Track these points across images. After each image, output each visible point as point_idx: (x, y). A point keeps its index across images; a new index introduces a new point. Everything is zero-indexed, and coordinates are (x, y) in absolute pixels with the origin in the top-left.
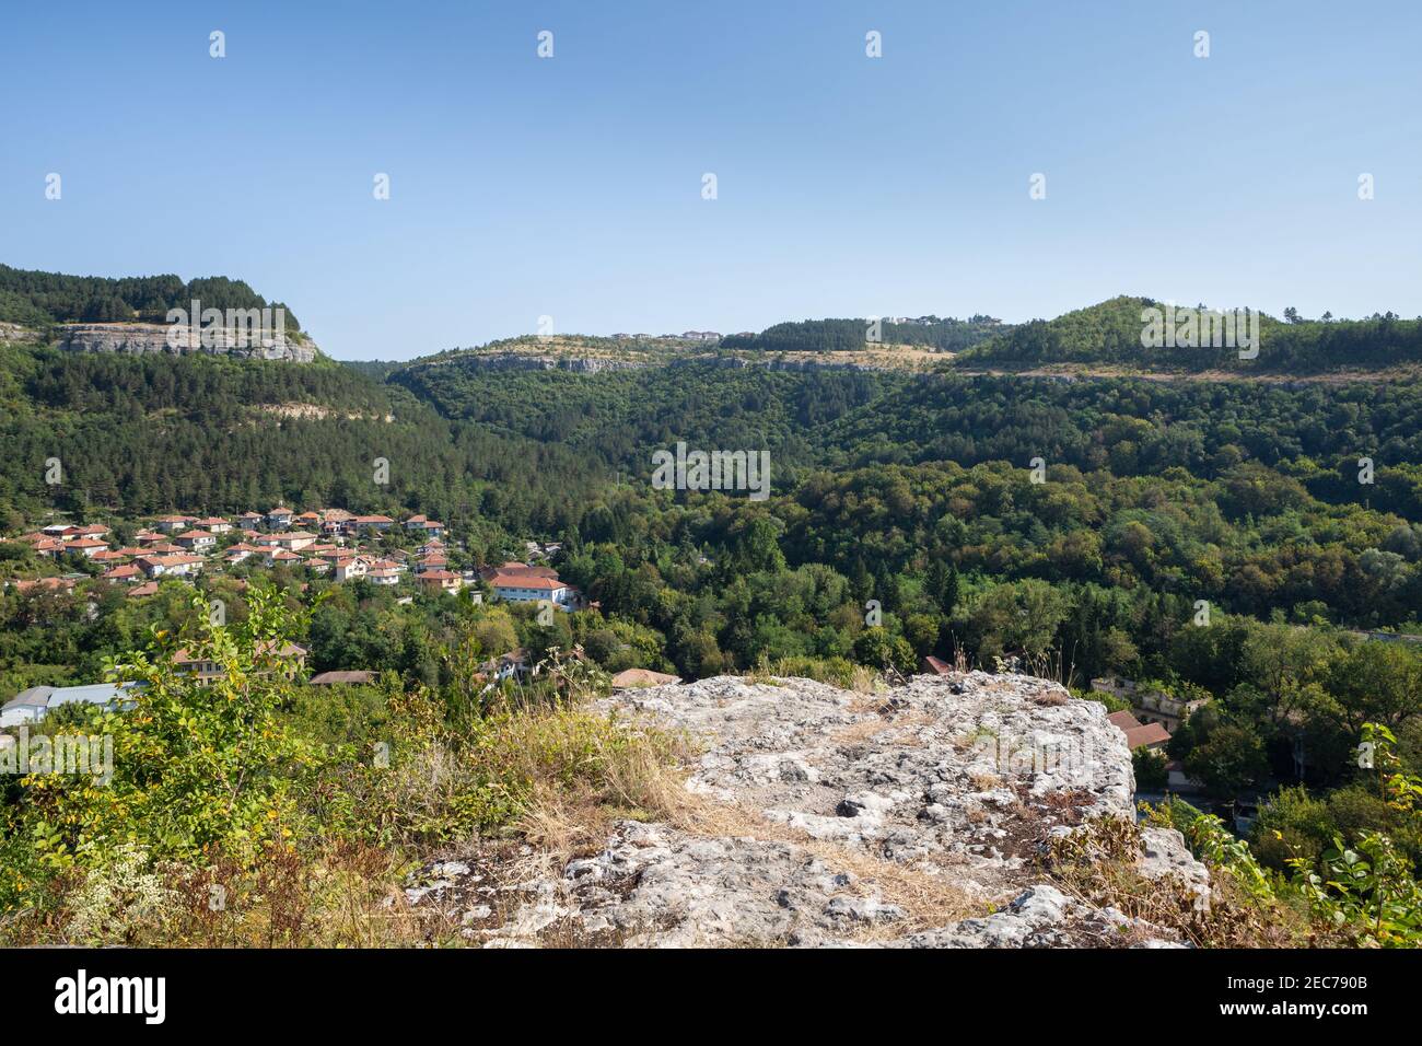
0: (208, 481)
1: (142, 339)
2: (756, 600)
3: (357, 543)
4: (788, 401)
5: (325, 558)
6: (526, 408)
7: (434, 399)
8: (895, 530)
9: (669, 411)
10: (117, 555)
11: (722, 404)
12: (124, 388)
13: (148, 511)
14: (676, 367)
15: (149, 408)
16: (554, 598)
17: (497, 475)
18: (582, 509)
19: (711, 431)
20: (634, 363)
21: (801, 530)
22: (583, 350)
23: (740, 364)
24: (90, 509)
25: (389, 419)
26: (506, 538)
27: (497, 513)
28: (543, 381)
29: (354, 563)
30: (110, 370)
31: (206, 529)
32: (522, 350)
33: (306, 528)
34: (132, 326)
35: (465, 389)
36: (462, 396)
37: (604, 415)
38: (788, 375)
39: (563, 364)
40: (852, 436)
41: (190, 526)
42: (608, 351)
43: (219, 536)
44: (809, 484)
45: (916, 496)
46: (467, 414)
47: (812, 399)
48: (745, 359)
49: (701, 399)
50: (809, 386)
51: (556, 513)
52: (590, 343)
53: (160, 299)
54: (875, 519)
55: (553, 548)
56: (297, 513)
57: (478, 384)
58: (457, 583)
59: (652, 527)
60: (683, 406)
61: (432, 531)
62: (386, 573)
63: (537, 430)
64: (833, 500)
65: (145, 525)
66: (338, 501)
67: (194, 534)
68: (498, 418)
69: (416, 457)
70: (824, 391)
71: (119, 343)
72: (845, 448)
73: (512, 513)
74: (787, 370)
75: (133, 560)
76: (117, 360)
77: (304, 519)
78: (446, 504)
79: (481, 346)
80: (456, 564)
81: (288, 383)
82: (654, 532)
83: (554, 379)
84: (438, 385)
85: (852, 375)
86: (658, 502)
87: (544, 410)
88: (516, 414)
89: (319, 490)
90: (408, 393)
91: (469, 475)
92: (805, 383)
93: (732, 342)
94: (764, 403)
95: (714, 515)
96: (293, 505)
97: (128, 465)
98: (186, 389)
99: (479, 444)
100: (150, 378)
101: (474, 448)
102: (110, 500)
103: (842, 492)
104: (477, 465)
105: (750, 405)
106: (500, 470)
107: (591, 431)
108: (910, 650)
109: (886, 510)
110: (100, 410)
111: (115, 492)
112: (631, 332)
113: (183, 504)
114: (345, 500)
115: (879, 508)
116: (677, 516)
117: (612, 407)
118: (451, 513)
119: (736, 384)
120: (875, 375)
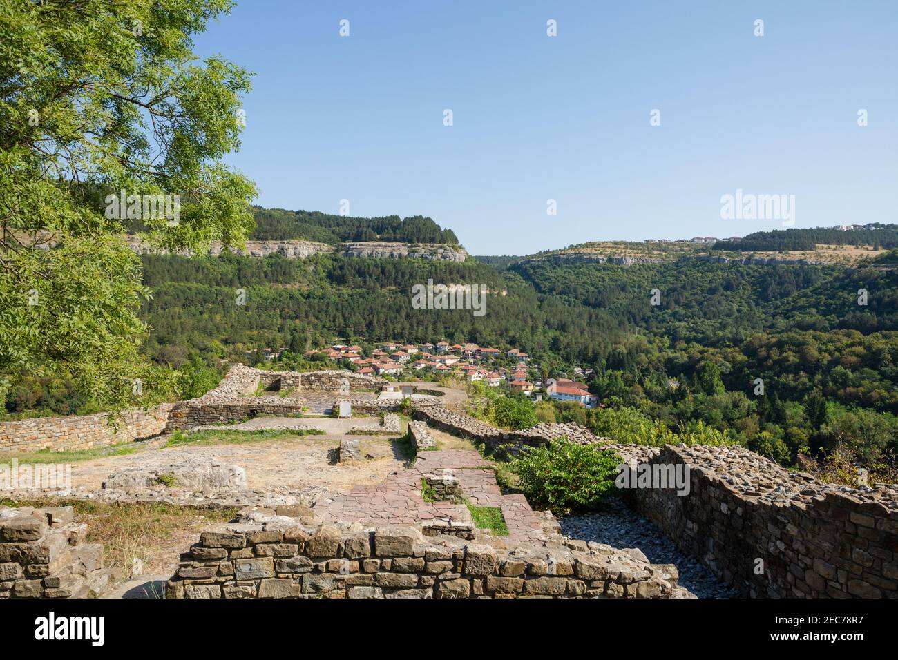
0: (408, 326)
1: (380, 250)
2: (696, 410)
3: (480, 363)
4: (754, 285)
5: (463, 370)
6: (587, 286)
7: (533, 280)
8: (802, 373)
9: (674, 290)
10: (364, 362)
11: (709, 286)
12: (371, 276)
13: (379, 340)
14: (681, 263)
15: (382, 286)
16: (582, 400)
17: (563, 327)
18: (610, 349)
19: (700, 304)
20: (656, 258)
21: (740, 370)
22: (623, 251)
23: (724, 260)
24: (353, 338)
25: (504, 293)
26: (563, 364)
27: (559, 350)
28: (598, 270)
29: (477, 374)
30: (365, 266)
31: (406, 351)
32: (586, 252)
33: (454, 353)
34: (376, 244)
35: (551, 275)
36: (549, 279)
37: (634, 291)
38: (756, 268)
39: (610, 260)
40: (794, 309)
41: (398, 349)
42: (640, 251)
43: (411, 355)
44: (750, 341)
45: (820, 353)
46: (552, 290)
47: (771, 284)
48: (727, 257)
49: (696, 282)
50: (770, 275)
51: (593, 351)
52: (629, 246)
53: (390, 229)
54: (790, 366)
55: (589, 371)
56: (451, 345)
57: (559, 272)
58: (531, 388)
59: (650, 363)
60: (684, 287)
61: (521, 359)
62: (493, 380)
63: (592, 300)
64: (763, 352)
65: (377, 347)
66: (472, 340)
67: (400, 353)
68: (570, 292)
69: (517, 317)
70: (780, 278)
71: (370, 252)
72: (786, 317)
73: (568, 350)
74: (756, 264)
75: (371, 365)
76: (368, 261)
77: (454, 349)
78: (531, 344)
79: (563, 249)
80: (532, 378)
81: (451, 273)
82: (650, 365)
83: (604, 269)
84: (536, 272)
85: (801, 268)
86: (659, 347)
87: (597, 288)
88: (580, 290)
89: (463, 333)
90: (519, 277)
91: (547, 327)
92: (767, 273)
93: (720, 245)
94: (738, 286)
95: (689, 357)
96: (449, 340)
97: (371, 316)
98: (400, 277)
99: (554, 309)
100: (383, 271)
101: (551, 311)
102: (362, 334)
103: (769, 347)
104: (552, 321)
105: (728, 286)
106: (565, 325)
107: (624, 301)
108: (786, 449)
109: (797, 360)
110: (360, 287)
111: (365, 330)
112: (657, 238)
113: (397, 337)
114: (476, 339)
115: (793, 358)
116: (666, 357)
117: (639, 287)
118: (533, 349)
119: (720, 273)
120: (819, 267)
